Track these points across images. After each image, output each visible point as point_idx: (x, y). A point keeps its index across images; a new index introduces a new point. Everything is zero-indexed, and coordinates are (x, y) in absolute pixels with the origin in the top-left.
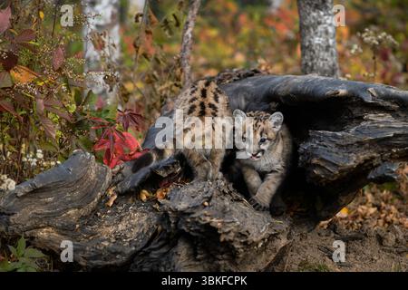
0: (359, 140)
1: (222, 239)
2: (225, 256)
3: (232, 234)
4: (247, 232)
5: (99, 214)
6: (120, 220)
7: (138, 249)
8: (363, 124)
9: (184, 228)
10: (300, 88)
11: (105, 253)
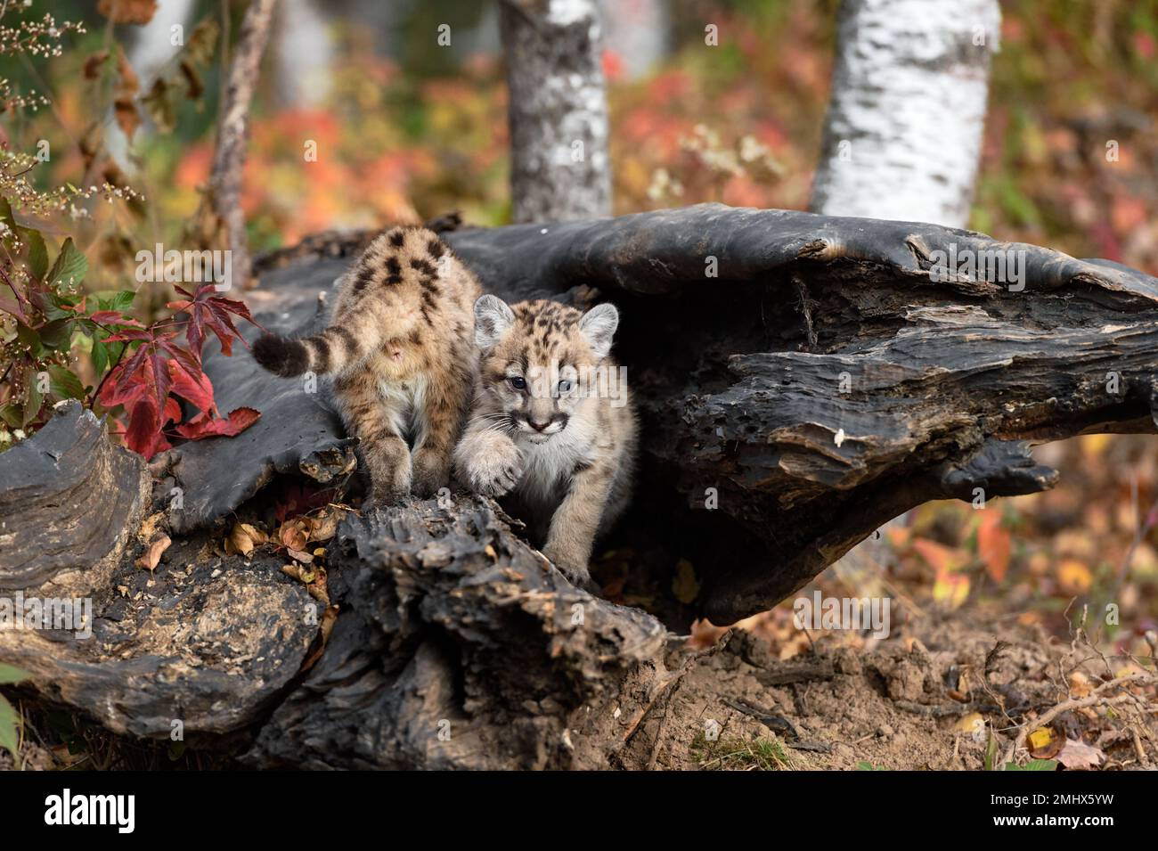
0: (910, 375)
1: (555, 652)
2: (547, 704)
3: (581, 637)
4: (616, 632)
5: (124, 589)
6: (199, 604)
7: (278, 684)
8: (905, 333)
9: (443, 616)
10: (681, 239)
11: (183, 697)
